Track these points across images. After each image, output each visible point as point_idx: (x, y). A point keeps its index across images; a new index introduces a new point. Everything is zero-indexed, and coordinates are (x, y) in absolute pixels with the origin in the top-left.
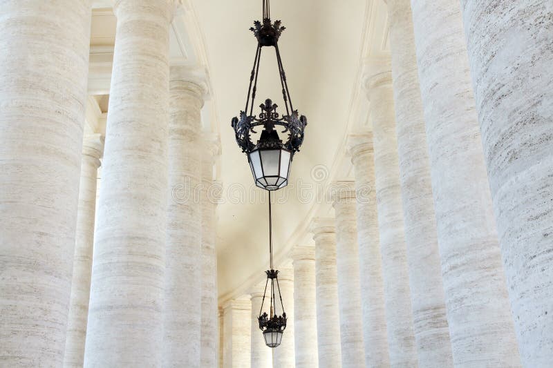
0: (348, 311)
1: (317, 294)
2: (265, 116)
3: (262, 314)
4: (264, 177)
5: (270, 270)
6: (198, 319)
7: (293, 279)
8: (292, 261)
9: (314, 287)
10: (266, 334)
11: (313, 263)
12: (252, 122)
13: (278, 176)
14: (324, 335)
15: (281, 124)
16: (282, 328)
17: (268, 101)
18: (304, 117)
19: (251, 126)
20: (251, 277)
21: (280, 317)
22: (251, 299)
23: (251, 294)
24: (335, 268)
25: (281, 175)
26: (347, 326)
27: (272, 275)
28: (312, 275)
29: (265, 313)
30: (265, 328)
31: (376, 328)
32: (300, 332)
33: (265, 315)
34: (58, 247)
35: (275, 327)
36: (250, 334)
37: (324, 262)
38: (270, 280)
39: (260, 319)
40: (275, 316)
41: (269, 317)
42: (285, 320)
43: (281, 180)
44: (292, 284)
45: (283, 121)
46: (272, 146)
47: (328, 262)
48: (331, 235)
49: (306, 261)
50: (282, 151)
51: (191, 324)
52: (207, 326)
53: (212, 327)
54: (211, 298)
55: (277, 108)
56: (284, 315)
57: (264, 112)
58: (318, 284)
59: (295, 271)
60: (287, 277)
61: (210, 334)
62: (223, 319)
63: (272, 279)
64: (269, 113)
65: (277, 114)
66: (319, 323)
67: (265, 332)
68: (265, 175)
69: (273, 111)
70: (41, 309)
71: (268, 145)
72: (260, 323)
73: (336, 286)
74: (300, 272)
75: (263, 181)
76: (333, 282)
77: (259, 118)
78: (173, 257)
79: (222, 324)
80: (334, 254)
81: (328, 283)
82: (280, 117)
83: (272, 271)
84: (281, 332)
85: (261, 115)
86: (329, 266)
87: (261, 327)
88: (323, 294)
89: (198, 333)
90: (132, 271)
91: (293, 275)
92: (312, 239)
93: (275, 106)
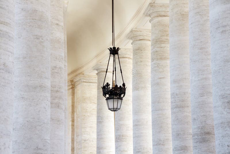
0: (177, 81)
1: (152, 69)
5: (112, 47)
6: (48, 83)
7: (132, 57)
8: (131, 41)
9: (149, 63)
11: (149, 43)
14: (157, 102)
16: (122, 96)
20: (97, 56)
21: (120, 86)
22: (97, 74)
23: (97, 70)
24: (168, 47)
26: (177, 95)
27: (114, 51)
28: (148, 53)
29: (107, 83)
30: (107, 96)
31: (202, 95)
32: (137, 100)
33: (108, 85)
35: (116, 94)
36: (96, 102)
37: (158, 42)
38: (112, 55)
39: (104, 88)
40: (116, 86)
41: (111, 86)
42: (125, 89)
44: (131, 61)
47: (162, 42)
48: (164, 18)
49: (142, 42)
51: (42, 87)
52: (57, 91)
53: (62, 92)
54: (60, 68)
56: (124, 85)
58: (153, 60)
59: (133, 51)
60: (127, 56)
61: (60, 98)
62: (74, 90)
63: (114, 55)
66: (153, 92)
67: (107, 99)
72: (103, 91)
73: (168, 62)
74: (138, 51)
76: (165, 59)
78: (24, 29)
79: (73, 94)
80: (167, 35)
81: (161, 59)
83: (114, 48)
84: (121, 99)
86: (163, 45)
87: (105, 94)
88: (157, 68)
89: (48, 95)
91: (132, 54)
92: (148, 22)
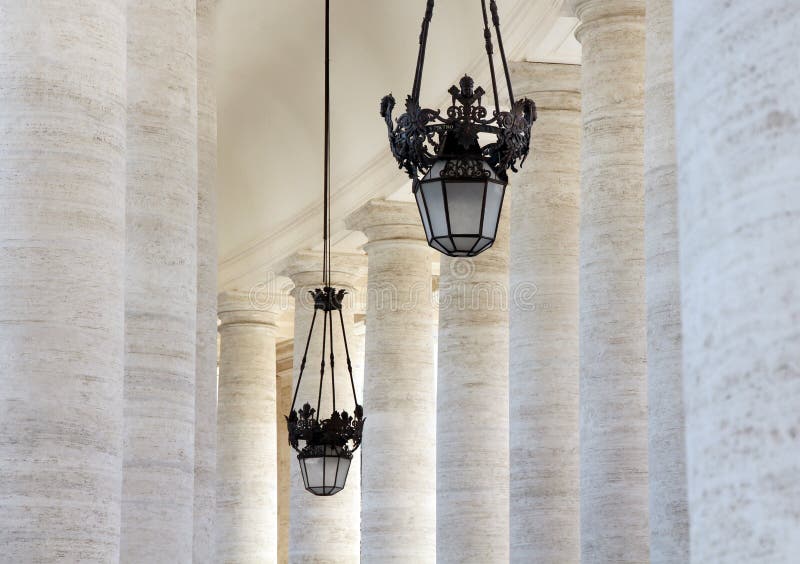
2: (460, 113)
3: (299, 407)
4: (451, 236)
10: (309, 461)
12: (430, 123)
13: (479, 236)
15: (490, 130)
17: (466, 82)
18: (533, 103)
19: (429, 131)
25: (484, 234)
34: (111, 399)
43: (482, 242)
45: (495, 124)
46: (470, 172)
50: (490, 184)
55: (483, 97)
57: (458, 104)
64: (467, 106)
65: (484, 110)
68: (453, 232)
69: (476, 104)
70: (96, 512)
71: (461, 172)
75: (447, 242)
77: (446, 117)
82: (489, 116)
85: (451, 109)
90: (139, 388)
93: (480, 91)
